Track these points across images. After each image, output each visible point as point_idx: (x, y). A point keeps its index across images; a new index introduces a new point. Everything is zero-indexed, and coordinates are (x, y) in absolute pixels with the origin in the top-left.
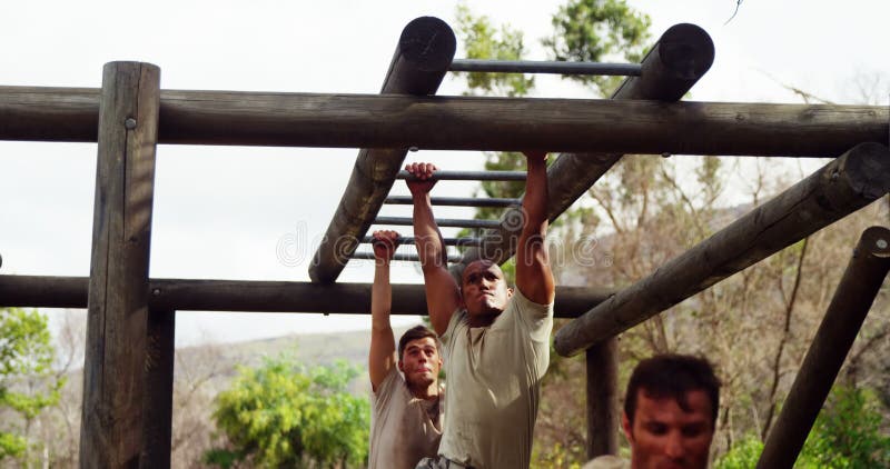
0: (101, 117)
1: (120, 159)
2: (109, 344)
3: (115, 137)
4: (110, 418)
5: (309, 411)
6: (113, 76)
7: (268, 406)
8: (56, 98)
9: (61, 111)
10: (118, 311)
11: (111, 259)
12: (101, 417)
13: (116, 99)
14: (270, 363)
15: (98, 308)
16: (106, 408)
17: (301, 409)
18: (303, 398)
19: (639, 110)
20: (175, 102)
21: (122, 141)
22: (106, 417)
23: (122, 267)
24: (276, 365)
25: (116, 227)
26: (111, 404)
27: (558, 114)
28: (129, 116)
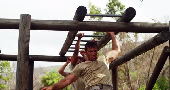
0: (20, 25)
1: (23, 33)
6: (22, 17)
7: (52, 79)
8: (11, 21)
9: (12, 23)
11: (21, 52)
12: (19, 82)
13: (23, 21)
15: (19, 61)
16: (20, 80)
17: (58, 80)
20: (34, 22)
21: (24, 29)
23: (24, 53)
24: (53, 71)
25: (22, 45)
28: (25, 25)
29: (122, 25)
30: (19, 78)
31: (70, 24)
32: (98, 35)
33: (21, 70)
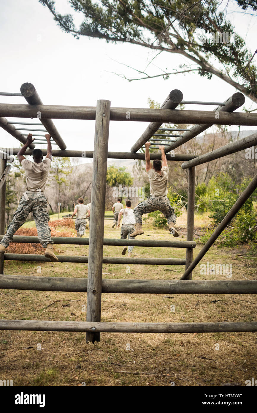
0: (96, 114)
1: (101, 124)
2: (99, 169)
3: (100, 118)
4: (99, 187)
5: (118, 175)
6: (99, 104)
7: (110, 174)
8: (85, 109)
9: (86, 112)
10: (101, 161)
11: (99, 148)
12: (97, 186)
13: (100, 109)
14: (111, 166)
15: (96, 160)
16: (98, 184)
17: (116, 175)
18: (117, 173)
19: (224, 114)
20: (114, 110)
21: (102, 119)
22: (98, 187)
23: (102, 151)
24: (112, 166)
25: (100, 140)
26: (99, 183)
27: (205, 114)
28: (103, 113)
29: (226, 116)
30: (96, 181)
31: (159, 114)
32: (181, 128)
33: (98, 172)
